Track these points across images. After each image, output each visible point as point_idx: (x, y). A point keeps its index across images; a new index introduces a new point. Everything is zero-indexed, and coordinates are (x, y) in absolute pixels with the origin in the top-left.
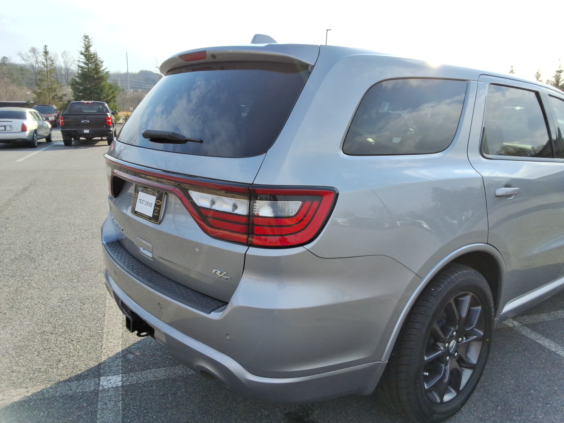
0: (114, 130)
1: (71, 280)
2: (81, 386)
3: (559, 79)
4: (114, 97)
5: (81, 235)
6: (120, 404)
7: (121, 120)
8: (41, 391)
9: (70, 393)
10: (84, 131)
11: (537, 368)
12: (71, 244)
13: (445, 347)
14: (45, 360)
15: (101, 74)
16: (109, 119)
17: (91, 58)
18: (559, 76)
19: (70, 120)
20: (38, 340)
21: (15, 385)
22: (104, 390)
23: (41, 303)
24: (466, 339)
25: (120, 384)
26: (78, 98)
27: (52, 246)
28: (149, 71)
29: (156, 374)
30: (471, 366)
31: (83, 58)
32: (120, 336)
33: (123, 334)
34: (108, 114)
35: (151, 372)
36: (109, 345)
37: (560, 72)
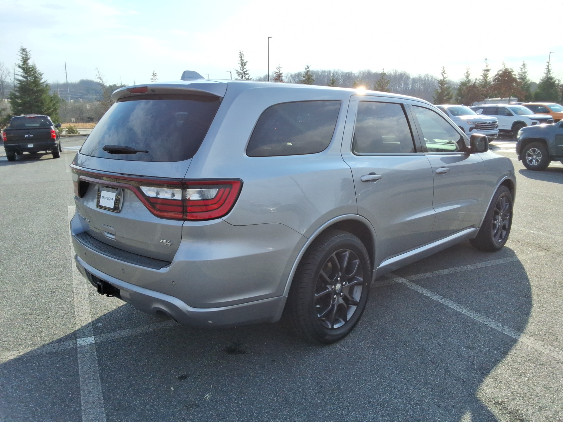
0: (58, 143)
1: (39, 276)
2: (62, 346)
3: (487, 77)
4: (55, 109)
5: (41, 240)
6: (95, 354)
7: (63, 132)
8: (30, 351)
9: (54, 351)
10: (28, 145)
11: (412, 308)
12: (33, 248)
13: (332, 289)
14: (29, 332)
15: (40, 87)
16: (53, 132)
17: (30, 71)
18: (487, 74)
19: (12, 135)
20: (20, 319)
21: (8, 350)
22: (81, 346)
23: (17, 294)
24: (348, 284)
25: (93, 342)
26: (18, 113)
27: (16, 251)
28: (90, 80)
29: (121, 334)
30: (355, 303)
31: (20, 72)
32: (89, 312)
33: (91, 310)
34: (52, 127)
35: (117, 333)
36: (80, 319)
37: (487, 71)
